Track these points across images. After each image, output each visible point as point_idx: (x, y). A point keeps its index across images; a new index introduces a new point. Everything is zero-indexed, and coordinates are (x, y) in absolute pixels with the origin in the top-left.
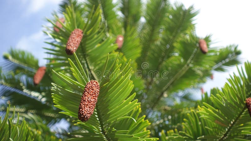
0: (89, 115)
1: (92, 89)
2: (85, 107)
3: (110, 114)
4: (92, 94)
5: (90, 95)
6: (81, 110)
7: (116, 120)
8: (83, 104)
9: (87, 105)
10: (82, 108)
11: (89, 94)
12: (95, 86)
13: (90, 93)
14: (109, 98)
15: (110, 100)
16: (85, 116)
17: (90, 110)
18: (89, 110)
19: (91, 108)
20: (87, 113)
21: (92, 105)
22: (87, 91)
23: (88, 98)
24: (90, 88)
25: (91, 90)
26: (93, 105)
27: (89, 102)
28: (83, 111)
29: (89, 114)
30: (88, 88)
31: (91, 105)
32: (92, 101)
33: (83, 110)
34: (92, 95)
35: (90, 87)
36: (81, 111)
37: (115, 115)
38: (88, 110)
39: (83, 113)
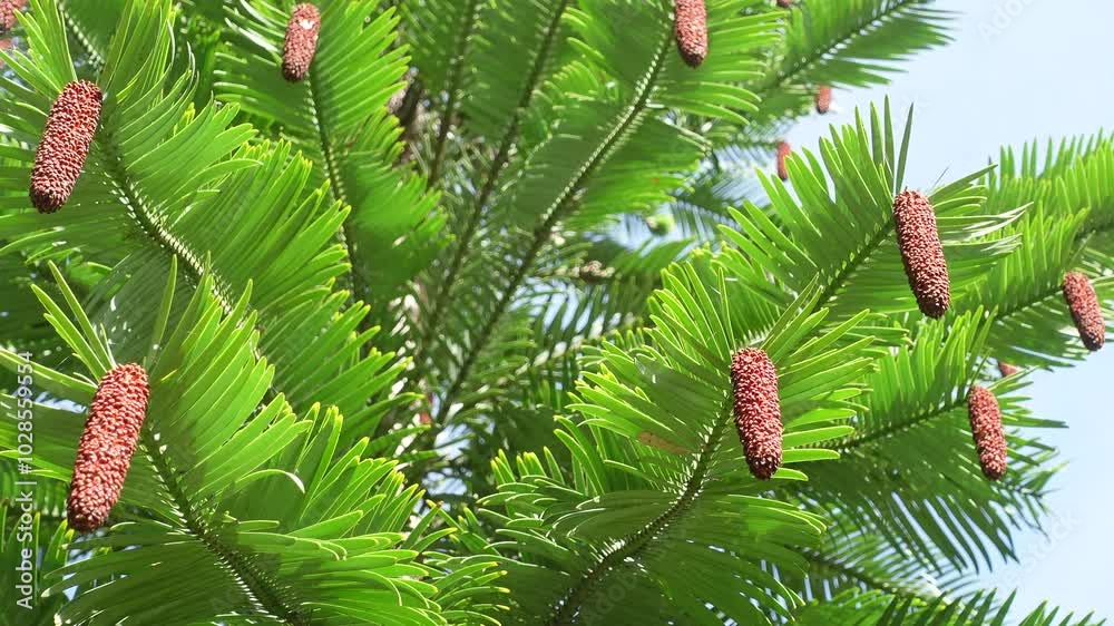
0: (103, 508)
1: (116, 407)
2: (86, 483)
3: (203, 468)
4: (116, 427)
5: (110, 430)
6: (74, 493)
7: (233, 483)
8: (81, 472)
9: (96, 474)
10: (77, 486)
11: (103, 427)
12: (129, 391)
13: (110, 422)
14: (191, 417)
15: (194, 423)
16: (87, 515)
17: (105, 492)
18: (101, 493)
19: (110, 485)
20: (95, 505)
21: (113, 469)
22: (99, 414)
23: (101, 445)
24: (111, 404)
25: (114, 411)
26: (116, 470)
27: (103, 462)
28: (79, 500)
29: (104, 504)
30: (101, 404)
31: (108, 473)
32: (112, 457)
33: (82, 495)
34: (114, 431)
35: (108, 398)
36: (76, 497)
37: (227, 469)
38: (96, 493)
39: (82, 504)
